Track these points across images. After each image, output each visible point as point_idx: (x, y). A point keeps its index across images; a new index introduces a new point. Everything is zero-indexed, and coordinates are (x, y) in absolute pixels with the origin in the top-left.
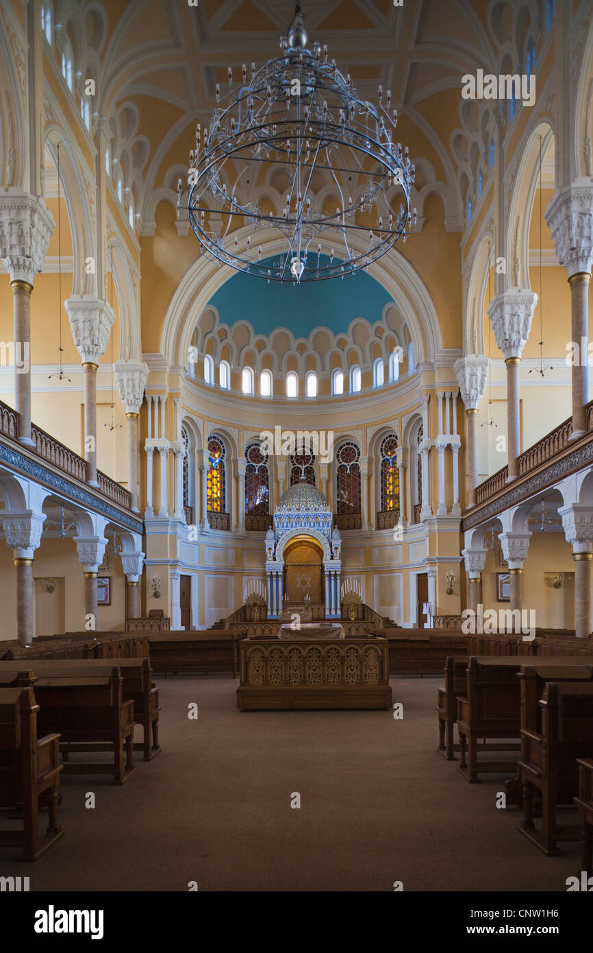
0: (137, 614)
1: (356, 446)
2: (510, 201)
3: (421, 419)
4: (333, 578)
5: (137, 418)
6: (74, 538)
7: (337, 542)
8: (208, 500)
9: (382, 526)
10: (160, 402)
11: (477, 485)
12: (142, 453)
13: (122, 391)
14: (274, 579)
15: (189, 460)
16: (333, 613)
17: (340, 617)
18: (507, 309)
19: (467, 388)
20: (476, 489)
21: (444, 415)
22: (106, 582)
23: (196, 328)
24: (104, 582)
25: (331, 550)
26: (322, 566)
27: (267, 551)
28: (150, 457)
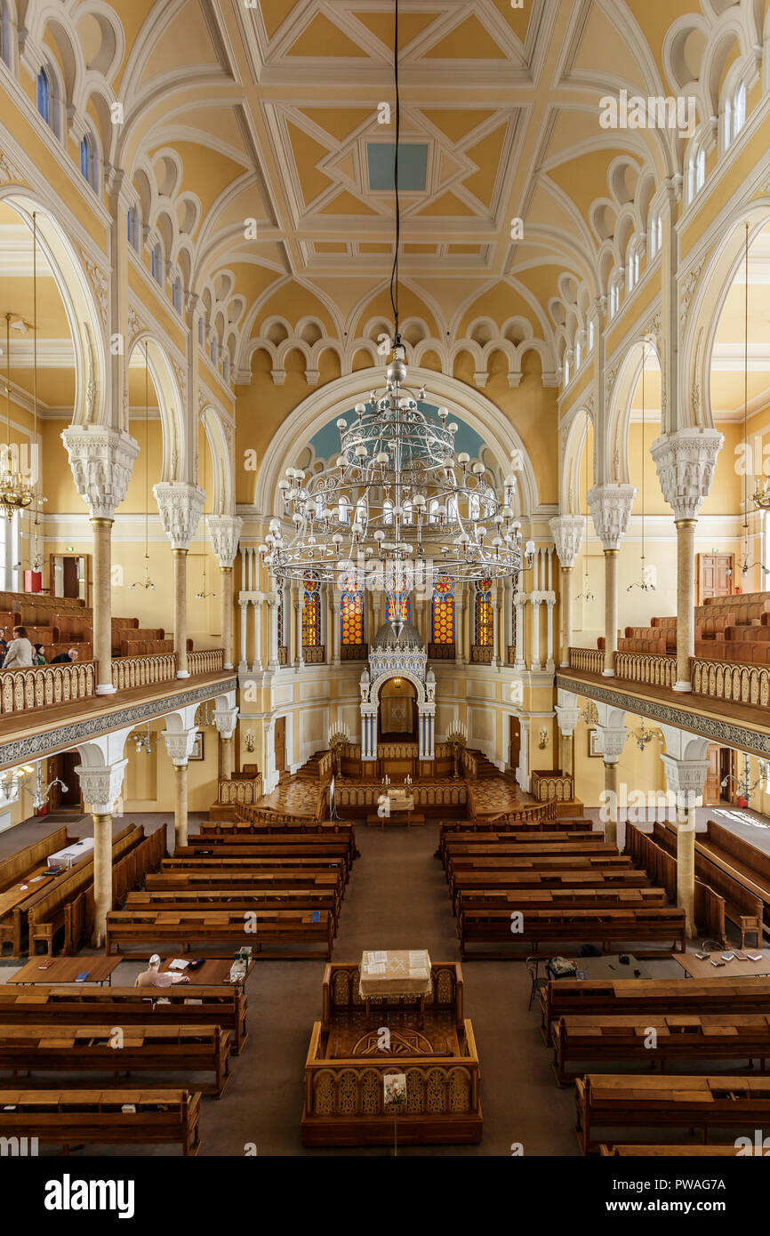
4: (427, 720)
5: (230, 572)
7: (432, 685)
9: (475, 662)
10: (254, 556)
12: (237, 607)
13: (215, 545)
14: (369, 720)
15: (284, 609)
16: (427, 754)
17: (433, 758)
19: (561, 546)
21: (540, 570)
25: (426, 693)
26: (416, 709)
27: (362, 694)
28: (244, 612)
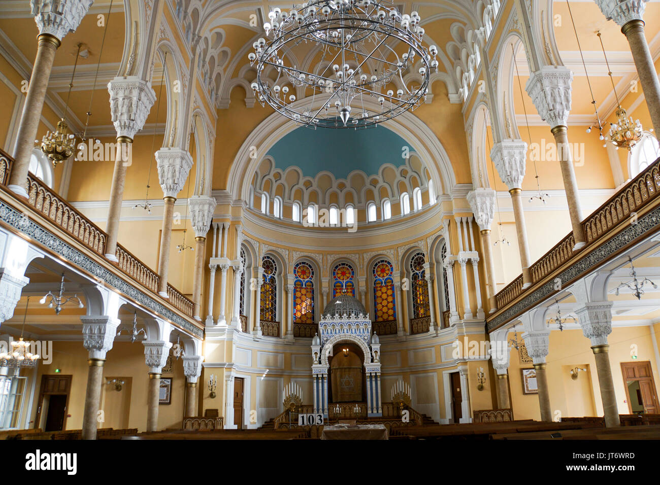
0: (194, 413)
1: (389, 263)
2: (496, 82)
3: (444, 239)
4: (374, 379)
5: (204, 241)
6: (143, 342)
7: (376, 347)
8: (261, 310)
9: (415, 331)
10: (224, 229)
11: (496, 292)
12: (207, 271)
13: (194, 220)
14: (320, 381)
15: (246, 276)
16: (375, 412)
17: (381, 415)
18: (505, 153)
19: (479, 213)
20: (496, 296)
21: (463, 237)
22: (168, 382)
23: (256, 172)
24: (166, 382)
25: (371, 354)
26: (363, 369)
27: (314, 355)
28: (213, 274)
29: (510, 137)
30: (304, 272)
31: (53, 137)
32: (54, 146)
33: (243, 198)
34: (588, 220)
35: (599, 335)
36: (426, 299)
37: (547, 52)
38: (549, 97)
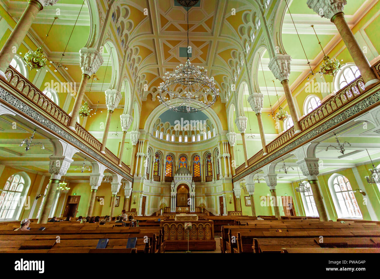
1: (199, 156)
2: (238, 97)
3: (218, 149)
4: (192, 198)
5: (135, 147)
6: (111, 183)
7: (194, 186)
8: (154, 172)
9: (207, 181)
10: (142, 142)
11: (236, 168)
12: (136, 157)
13: (132, 139)
14: (174, 198)
15: (149, 159)
16: (193, 210)
17: (195, 212)
18: (240, 121)
19: (230, 141)
20: (236, 170)
21: (225, 148)
22: (118, 198)
23: (155, 123)
25: (192, 188)
26: (189, 194)
27: (172, 188)
28: (138, 158)
29: (242, 115)
30: (169, 159)
31: (82, 108)
32: (83, 111)
33: (150, 132)
34: (268, 145)
35: (272, 186)
36: (211, 169)
37: (255, 88)
38: (255, 103)
